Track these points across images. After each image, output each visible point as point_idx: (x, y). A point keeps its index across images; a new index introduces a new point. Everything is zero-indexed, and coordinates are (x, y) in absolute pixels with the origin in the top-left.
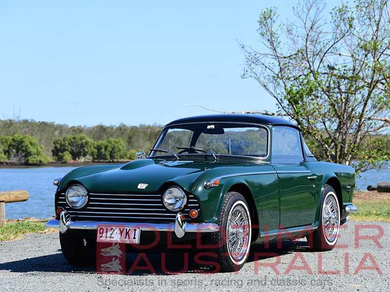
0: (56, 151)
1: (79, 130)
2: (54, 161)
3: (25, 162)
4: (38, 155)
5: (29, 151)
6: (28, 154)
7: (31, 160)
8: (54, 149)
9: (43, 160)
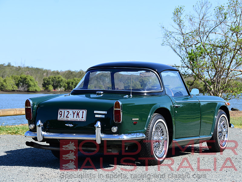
0: (44, 84)
1: (58, 73)
2: (43, 90)
3: (27, 90)
4: (34, 86)
5: (29, 84)
6: (29, 86)
7: (31, 89)
8: (43, 83)
9: (37, 89)
